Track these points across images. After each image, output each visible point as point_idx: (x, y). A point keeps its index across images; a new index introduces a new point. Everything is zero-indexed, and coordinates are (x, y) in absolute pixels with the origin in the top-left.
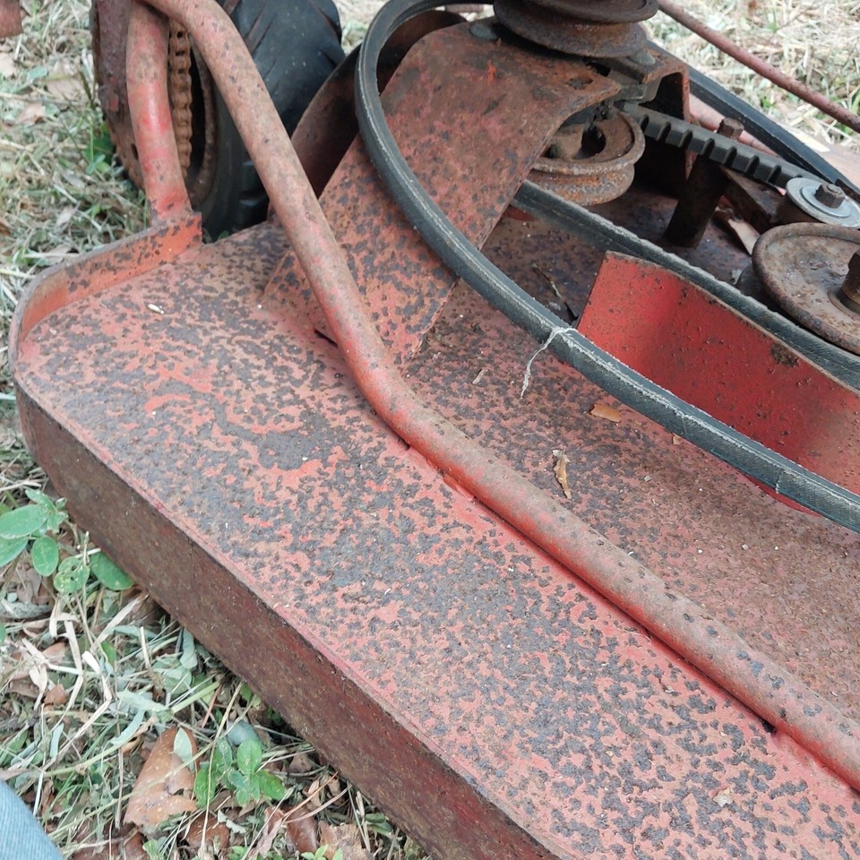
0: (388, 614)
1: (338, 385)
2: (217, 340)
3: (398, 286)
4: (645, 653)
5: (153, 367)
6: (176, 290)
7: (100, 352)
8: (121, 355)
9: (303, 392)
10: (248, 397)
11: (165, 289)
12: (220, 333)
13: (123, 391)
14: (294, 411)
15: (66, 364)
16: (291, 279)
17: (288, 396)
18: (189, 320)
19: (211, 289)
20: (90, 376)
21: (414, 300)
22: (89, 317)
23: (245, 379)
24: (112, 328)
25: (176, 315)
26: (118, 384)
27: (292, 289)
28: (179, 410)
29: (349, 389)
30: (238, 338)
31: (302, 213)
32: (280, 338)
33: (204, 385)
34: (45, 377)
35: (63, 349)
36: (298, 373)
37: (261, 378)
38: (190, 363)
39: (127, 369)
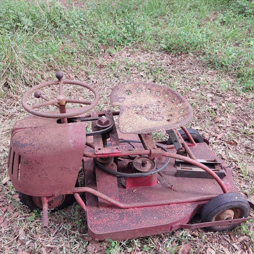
0: (144, 221)
1: (116, 209)
2: (103, 215)
3: (113, 196)
4: (158, 207)
5: (103, 222)
6: (92, 215)
7: (98, 225)
8: (100, 224)
9: (115, 212)
10: (113, 217)
11: (92, 216)
12: (102, 215)
13: (105, 227)
14: (117, 215)
15: (98, 229)
16: (101, 204)
17: (115, 214)
18: (98, 216)
19: (95, 212)
20: (101, 228)
21: (115, 196)
22: (92, 224)
23: (110, 216)
24: (95, 223)
25: (97, 217)
26: (104, 226)
27: (102, 204)
28: (111, 223)
29: (117, 209)
30: (104, 213)
31: (107, 198)
32: (106, 210)
33: (109, 220)
34: (99, 232)
35: (95, 228)
36: (112, 211)
37: (111, 215)
38: (105, 219)
39: (102, 225)
